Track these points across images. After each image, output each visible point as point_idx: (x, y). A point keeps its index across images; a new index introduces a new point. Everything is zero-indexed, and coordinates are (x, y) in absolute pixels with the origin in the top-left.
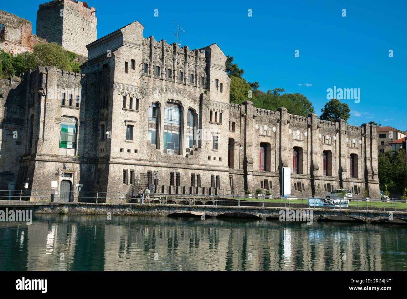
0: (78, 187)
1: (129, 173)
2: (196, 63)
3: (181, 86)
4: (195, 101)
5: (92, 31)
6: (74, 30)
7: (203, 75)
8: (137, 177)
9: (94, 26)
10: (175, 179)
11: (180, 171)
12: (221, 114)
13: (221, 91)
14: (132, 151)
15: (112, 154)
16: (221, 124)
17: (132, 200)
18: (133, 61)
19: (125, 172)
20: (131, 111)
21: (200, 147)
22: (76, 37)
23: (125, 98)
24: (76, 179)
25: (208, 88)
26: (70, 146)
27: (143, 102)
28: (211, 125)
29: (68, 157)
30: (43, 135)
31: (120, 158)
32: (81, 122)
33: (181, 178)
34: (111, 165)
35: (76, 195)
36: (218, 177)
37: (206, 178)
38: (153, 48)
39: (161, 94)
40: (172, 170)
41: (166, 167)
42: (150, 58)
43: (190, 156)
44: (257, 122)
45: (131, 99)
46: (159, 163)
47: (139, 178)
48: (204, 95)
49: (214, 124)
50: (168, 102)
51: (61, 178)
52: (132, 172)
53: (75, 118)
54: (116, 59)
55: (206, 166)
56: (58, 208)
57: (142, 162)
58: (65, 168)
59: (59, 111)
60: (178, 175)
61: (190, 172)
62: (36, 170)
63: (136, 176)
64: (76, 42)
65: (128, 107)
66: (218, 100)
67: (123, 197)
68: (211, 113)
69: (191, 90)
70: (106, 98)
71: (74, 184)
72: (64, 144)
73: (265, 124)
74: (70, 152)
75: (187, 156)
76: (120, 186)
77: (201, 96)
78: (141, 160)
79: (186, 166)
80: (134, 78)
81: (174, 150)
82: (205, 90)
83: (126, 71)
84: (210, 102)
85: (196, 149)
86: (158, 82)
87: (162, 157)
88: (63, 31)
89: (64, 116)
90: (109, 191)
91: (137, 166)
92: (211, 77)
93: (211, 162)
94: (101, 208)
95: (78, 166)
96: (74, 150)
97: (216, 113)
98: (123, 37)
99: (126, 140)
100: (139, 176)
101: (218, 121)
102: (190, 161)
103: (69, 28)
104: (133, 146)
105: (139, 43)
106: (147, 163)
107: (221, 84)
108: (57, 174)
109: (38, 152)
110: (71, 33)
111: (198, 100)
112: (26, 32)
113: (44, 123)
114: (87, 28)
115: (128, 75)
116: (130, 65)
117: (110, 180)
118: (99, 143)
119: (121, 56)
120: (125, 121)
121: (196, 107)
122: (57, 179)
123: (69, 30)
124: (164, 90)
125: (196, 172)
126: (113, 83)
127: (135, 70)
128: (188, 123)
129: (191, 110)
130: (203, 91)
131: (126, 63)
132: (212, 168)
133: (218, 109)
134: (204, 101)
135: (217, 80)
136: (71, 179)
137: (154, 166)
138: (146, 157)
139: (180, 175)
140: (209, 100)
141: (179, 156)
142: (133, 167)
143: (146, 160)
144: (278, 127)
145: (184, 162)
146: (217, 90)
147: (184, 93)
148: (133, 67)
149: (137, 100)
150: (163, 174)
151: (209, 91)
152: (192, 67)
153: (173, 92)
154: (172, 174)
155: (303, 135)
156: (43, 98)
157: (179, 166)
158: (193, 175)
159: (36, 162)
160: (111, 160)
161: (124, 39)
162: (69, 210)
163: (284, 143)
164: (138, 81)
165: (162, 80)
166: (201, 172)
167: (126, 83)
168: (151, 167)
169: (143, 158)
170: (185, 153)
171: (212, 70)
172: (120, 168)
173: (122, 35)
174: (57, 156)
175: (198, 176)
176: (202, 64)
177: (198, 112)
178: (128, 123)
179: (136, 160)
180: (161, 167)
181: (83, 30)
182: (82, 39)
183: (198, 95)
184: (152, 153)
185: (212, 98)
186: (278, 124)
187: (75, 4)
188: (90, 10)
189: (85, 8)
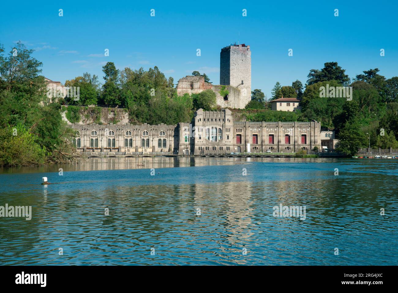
1: (200, 147)
3: (216, 123)
4: (221, 126)
5: (248, 60)
6: (237, 62)
7: (223, 118)
9: (249, 56)
10: (214, 148)
11: (216, 146)
12: (230, 129)
13: (230, 122)
14: (201, 142)
18: (200, 119)
21: (223, 139)
22: (238, 66)
24: (189, 149)
25: (225, 122)
26: (188, 141)
27: (204, 129)
29: (187, 144)
30: (181, 139)
31: (198, 144)
32: (190, 135)
34: (195, 146)
35: (189, 153)
36: (229, 147)
37: (225, 147)
38: (207, 114)
41: (211, 145)
42: (206, 117)
44: (251, 128)
45: (200, 129)
48: (223, 124)
49: (227, 132)
50: (212, 128)
51: (185, 149)
52: (201, 147)
53: (188, 134)
54: (196, 119)
58: (186, 147)
59: (184, 133)
60: (215, 147)
61: (219, 146)
62: (180, 148)
63: (202, 148)
64: (238, 69)
65: (199, 131)
66: (228, 125)
67: (198, 153)
68: (226, 129)
69: (220, 123)
71: (189, 151)
72: (186, 141)
73: (255, 128)
74: (188, 143)
76: (198, 150)
81: (214, 141)
83: (198, 121)
85: (221, 140)
86: (208, 123)
87: (210, 143)
88: (230, 65)
89: (186, 134)
90: (195, 152)
91: (203, 146)
92: (226, 118)
93: (226, 143)
95: (189, 146)
97: (228, 129)
98: (197, 114)
99: (199, 139)
101: (229, 131)
102: (219, 143)
103: (233, 62)
104: (201, 140)
105: (202, 114)
107: (230, 120)
109: (180, 143)
110: (235, 65)
111: (222, 126)
113: (181, 136)
114: (245, 59)
115: (199, 123)
116: (199, 120)
117: (195, 149)
120: (199, 134)
122: (184, 149)
124: (210, 125)
125: (221, 146)
128: (219, 132)
129: (219, 129)
130: (223, 123)
131: (198, 120)
132: (227, 145)
133: (229, 127)
134: (223, 126)
135: (228, 119)
138: (205, 143)
141: (216, 142)
142: (201, 146)
145: (217, 144)
146: (228, 122)
147: (217, 124)
148: (200, 120)
149: (202, 129)
150: (211, 147)
152: (220, 116)
153: (213, 125)
154: (213, 147)
156: (180, 131)
158: (220, 147)
159: (179, 146)
160: (195, 144)
163: (264, 134)
164: (202, 124)
165: (210, 122)
166: (223, 146)
167: (198, 125)
168: (207, 146)
170: (218, 141)
171: (226, 116)
172: (198, 146)
174: (184, 144)
175: (222, 147)
176: (223, 115)
177: (222, 129)
179: (202, 144)
181: (242, 61)
182: (242, 66)
183: (222, 124)
184: (207, 142)
185: (226, 125)
186: (261, 127)
187: (237, 47)
188: (247, 48)
189: (243, 48)
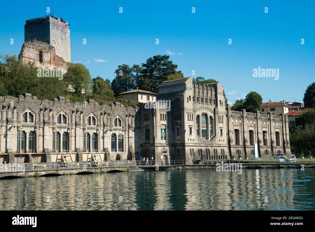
0: (170, 158)
2: (211, 93)
3: (207, 106)
4: (212, 112)
5: (68, 40)
6: (57, 40)
7: (214, 99)
8: (195, 152)
9: (68, 36)
10: (208, 152)
11: (209, 148)
12: (223, 118)
13: (222, 106)
14: (192, 140)
15: (186, 142)
16: (223, 123)
17: (194, 163)
18: (190, 96)
19: (190, 150)
20: (191, 120)
21: (215, 135)
22: (58, 45)
23: (188, 114)
24: (168, 154)
25: (217, 105)
26: (164, 138)
27: (194, 116)
28: (219, 124)
29: (164, 144)
30: (156, 134)
31: (188, 143)
32: (167, 127)
33: (210, 151)
34: (186, 147)
36: (223, 150)
37: (219, 150)
38: (195, 89)
39: (200, 111)
40: (206, 148)
41: (204, 146)
42: (194, 94)
43: (212, 140)
44: (233, 118)
45: (190, 115)
46: (202, 145)
47: (196, 152)
48: (216, 109)
49: (221, 123)
50: (202, 114)
51: (163, 154)
52: (193, 149)
53: (165, 125)
54: (184, 97)
55: (219, 144)
56: (177, 167)
57: (196, 145)
58: (164, 149)
59: (160, 123)
60: (209, 149)
61: (213, 148)
62: (155, 151)
64: (58, 49)
65: (189, 119)
66: (221, 111)
67: (191, 161)
68: (219, 117)
69: (210, 106)
70: (179, 115)
71: (168, 157)
72: (162, 138)
73: (236, 119)
75: (211, 140)
76: (190, 156)
77: (214, 109)
78: (195, 144)
79: (211, 145)
80: (190, 104)
81: (205, 138)
82: (216, 106)
83: (188, 102)
84: (219, 112)
85: (214, 137)
86: (198, 105)
87: (202, 141)
88: (51, 42)
89: (162, 125)
90: (186, 159)
91: (194, 147)
92: (218, 99)
93: (220, 143)
94: (196, 166)
95: (168, 148)
96: (165, 140)
97: (221, 117)
98: (186, 86)
99: (190, 135)
100: (196, 151)
101: (222, 121)
102: (213, 143)
103: (53, 39)
104: (192, 137)
105: (191, 87)
106: (198, 145)
107: (222, 102)
108: (162, 152)
109: (155, 143)
110: (55, 43)
112: (53, 54)
113: (156, 129)
114: (64, 38)
115: (189, 104)
117: (186, 154)
118: (176, 136)
119: (186, 95)
120: (189, 126)
121: (213, 115)
123: (54, 40)
124: (201, 108)
126: (183, 108)
127: (191, 100)
128: (210, 124)
129: (211, 117)
131: (188, 98)
132: (221, 145)
133: (222, 115)
134: (216, 112)
135: (220, 100)
136: (166, 154)
137: (200, 146)
138: (197, 142)
139: (210, 150)
140: (218, 111)
141: (208, 140)
143: (197, 144)
144: (242, 120)
145: (210, 143)
146: (221, 105)
147: (208, 109)
148: (190, 100)
149: (192, 115)
151: (218, 106)
152: (210, 95)
153: (204, 109)
154: (207, 150)
155: (253, 123)
156: (155, 117)
157: (209, 145)
158: (214, 150)
159: (155, 147)
160: (186, 145)
161: (186, 87)
162: (182, 168)
163: (245, 129)
164: (192, 106)
165: (200, 103)
166: (217, 148)
167: (188, 107)
168: (199, 147)
169: (196, 143)
170: (210, 139)
171: (218, 95)
172: (189, 148)
173: (185, 85)
174: (161, 144)
175: (216, 150)
176: (214, 93)
177: (213, 118)
178: (190, 127)
179: (194, 144)
180: (203, 146)
181: (62, 39)
182: (62, 47)
183: (213, 109)
184: (199, 140)
186: (242, 118)
187: (56, 20)
188: (65, 24)
189: (62, 23)
